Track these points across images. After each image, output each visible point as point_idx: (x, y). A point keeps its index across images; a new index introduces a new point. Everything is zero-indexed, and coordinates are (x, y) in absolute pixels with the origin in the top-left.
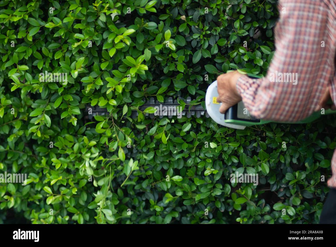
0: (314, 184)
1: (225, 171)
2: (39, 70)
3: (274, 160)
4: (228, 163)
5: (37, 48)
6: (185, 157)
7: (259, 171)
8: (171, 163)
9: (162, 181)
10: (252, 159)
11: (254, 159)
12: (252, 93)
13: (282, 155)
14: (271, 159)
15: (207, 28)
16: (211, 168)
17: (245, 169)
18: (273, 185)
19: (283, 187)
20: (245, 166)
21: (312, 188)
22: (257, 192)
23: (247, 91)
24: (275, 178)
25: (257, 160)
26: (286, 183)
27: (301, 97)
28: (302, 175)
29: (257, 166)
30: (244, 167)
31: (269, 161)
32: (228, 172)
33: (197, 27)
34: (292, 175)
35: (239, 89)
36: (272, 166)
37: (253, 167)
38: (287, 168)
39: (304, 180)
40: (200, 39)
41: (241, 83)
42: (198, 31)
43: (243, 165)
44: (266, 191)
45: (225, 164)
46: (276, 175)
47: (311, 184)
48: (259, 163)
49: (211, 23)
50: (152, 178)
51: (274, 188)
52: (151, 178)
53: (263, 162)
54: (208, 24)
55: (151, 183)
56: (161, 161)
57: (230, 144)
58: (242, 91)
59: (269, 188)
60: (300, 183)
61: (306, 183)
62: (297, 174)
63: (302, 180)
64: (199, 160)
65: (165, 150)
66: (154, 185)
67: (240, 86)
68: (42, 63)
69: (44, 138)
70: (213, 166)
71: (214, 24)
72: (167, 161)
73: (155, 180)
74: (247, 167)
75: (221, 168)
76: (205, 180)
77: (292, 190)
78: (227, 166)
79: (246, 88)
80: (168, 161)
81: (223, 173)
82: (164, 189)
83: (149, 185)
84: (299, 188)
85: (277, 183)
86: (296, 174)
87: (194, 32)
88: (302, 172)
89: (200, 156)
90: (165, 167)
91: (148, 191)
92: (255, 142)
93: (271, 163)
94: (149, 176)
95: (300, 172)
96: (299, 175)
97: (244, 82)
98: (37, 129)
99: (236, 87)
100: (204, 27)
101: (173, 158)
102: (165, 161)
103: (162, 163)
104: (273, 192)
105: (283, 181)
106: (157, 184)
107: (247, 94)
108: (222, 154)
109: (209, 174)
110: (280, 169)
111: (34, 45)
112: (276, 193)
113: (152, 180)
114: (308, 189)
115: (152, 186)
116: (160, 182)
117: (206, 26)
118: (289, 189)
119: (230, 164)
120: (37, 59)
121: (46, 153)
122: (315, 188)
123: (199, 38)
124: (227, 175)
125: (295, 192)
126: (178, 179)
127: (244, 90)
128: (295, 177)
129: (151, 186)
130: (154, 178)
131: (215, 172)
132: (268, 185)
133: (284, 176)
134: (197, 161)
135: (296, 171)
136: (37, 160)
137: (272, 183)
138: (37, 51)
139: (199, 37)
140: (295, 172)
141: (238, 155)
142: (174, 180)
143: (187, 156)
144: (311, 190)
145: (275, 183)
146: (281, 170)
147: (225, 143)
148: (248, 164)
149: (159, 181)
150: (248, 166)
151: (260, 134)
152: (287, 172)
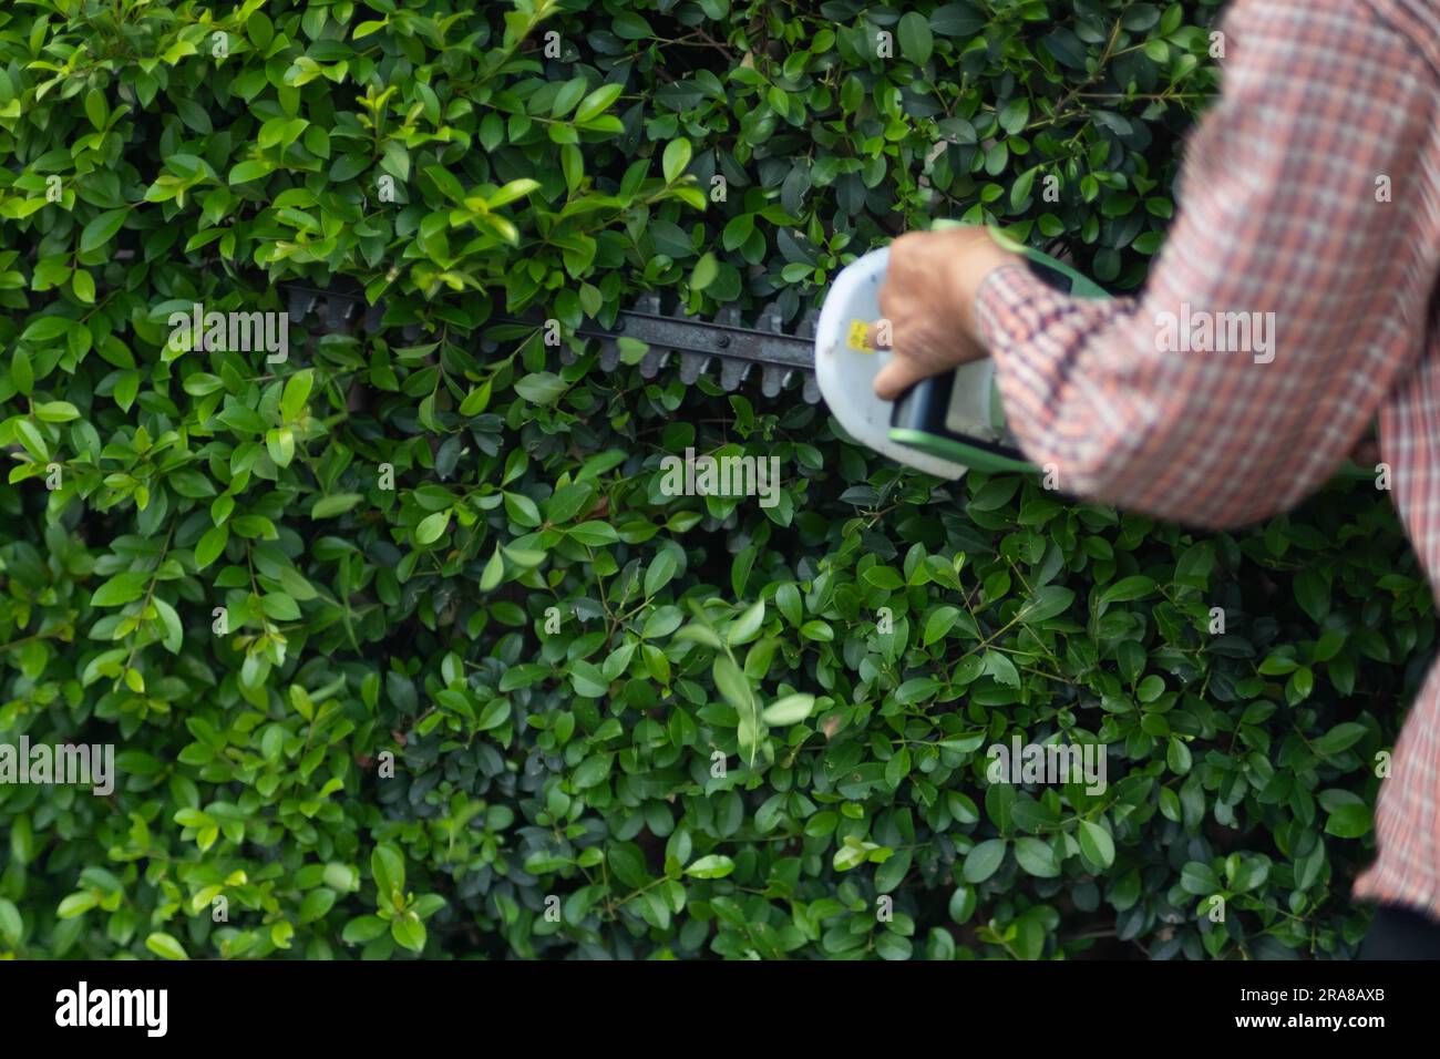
0: (1303, 907)
1: (925, 855)
2: (122, 411)
3: (1133, 807)
4: (937, 820)
5: (114, 323)
6: (748, 788)
7: (1069, 855)
8: (686, 806)
9: (648, 891)
10: (1036, 803)
11: (1047, 805)
12: (1046, 364)
13: (1170, 787)
14: (1119, 803)
15: (845, 241)
16: (865, 840)
17: (1010, 846)
18: (1129, 913)
19: (1171, 924)
20: (1006, 834)
21: (1294, 925)
22: (1059, 942)
23: (1028, 349)
24: (1138, 886)
25: (1058, 809)
26: (1184, 905)
27: (1262, 437)
28: (1251, 869)
29: (1060, 832)
30: (1005, 840)
31: (1109, 814)
32: (935, 856)
33: (802, 235)
34: (1211, 874)
35: (990, 327)
36: (1123, 834)
37: (1045, 837)
38: (1188, 842)
39: (1262, 894)
40: (813, 287)
41: (998, 294)
42: (805, 251)
43: (998, 830)
44: (1099, 940)
45: (925, 824)
46: (1143, 875)
47: (1290, 911)
48: (1069, 821)
49: (859, 220)
50: (606, 881)
51: (1129, 926)
52: (601, 882)
53: (1084, 818)
54: (847, 225)
55: (601, 904)
56: (644, 796)
57: (944, 744)
58: (1002, 338)
59: (1112, 928)
60: (1246, 906)
61: (1273, 907)
62: (1230, 866)
63: (1254, 892)
64: (807, 808)
65: (658, 744)
66: (615, 911)
67: (994, 309)
68: (135, 382)
69: (146, 710)
70: (871, 831)
71: (875, 225)
72: (668, 797)
73: (622, 889)
74: (1016, 840)
75: (905, 841)
76: (838, 900)
77: (1209, 934)
78: (931, 834)
79: (1022, 333)
80: (672, 798)
81: (914, 862)
82: (656, 920)
83: (595, 912)
84: (1240, 928)
85: (1145, 904)
86: (1224, 869)
87: (787, 257)
88: (1251, 856)
89: (813, 792)
90: (659, 826)
91: (591, 939)
92: (1053, 732)
93: (1118, 822)
94: (591, 870)
95: (1242, 860)
96: (1238, 874)
97: (1011, 297)
98: (124, 662)
99: (976, 310)
100: (829, 236)
101: (695, 783)
102: (661, 796)
103: (648, 805)
104: (1129, 943)
105: (1173, 897)
106: (624, 905)
107: (1024, 360)
108: (911, 782)
109: (854, 863)
110: (1158, 848)
111: (101, 310)
112: (1142, 949)
113: (605, 890)
114: (1278, 933)
115: (606, 915)
116: (640, 895)
117: (841, 231)
118: (1199, 933)
119: (942, 825)
120: (114, 368)
121: (153, 777)
122: (1308, 925)
123: (807, 284)
124: (933, 870)
125: (1221, 945)
126: (715, 870)
127: (1012, 335)
128: (1224, 879)
129: (600, 915)
130: (614, 881)
131: (880, 855)
132: (1107, 914)
133: (1174, 877)
134: (800, 809)
135: (1226, 855)
136: (116, 812)
137: (1122, 904)
138: (115, 333)
139: (811, 277)
140: (1221, 859)
141: (980, 787)
142: (700, 876)
143: (755, 783)
144: (1290, 937)
145: (1137, 906)
146: (1165, 849)
147: (924, 739)
148: (1022, 827)
149: (635, 890)
150: (1021, 834)
151: (1076, 698)
152: (1187, 858)
